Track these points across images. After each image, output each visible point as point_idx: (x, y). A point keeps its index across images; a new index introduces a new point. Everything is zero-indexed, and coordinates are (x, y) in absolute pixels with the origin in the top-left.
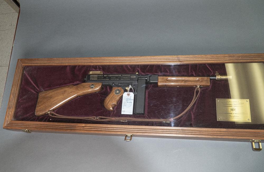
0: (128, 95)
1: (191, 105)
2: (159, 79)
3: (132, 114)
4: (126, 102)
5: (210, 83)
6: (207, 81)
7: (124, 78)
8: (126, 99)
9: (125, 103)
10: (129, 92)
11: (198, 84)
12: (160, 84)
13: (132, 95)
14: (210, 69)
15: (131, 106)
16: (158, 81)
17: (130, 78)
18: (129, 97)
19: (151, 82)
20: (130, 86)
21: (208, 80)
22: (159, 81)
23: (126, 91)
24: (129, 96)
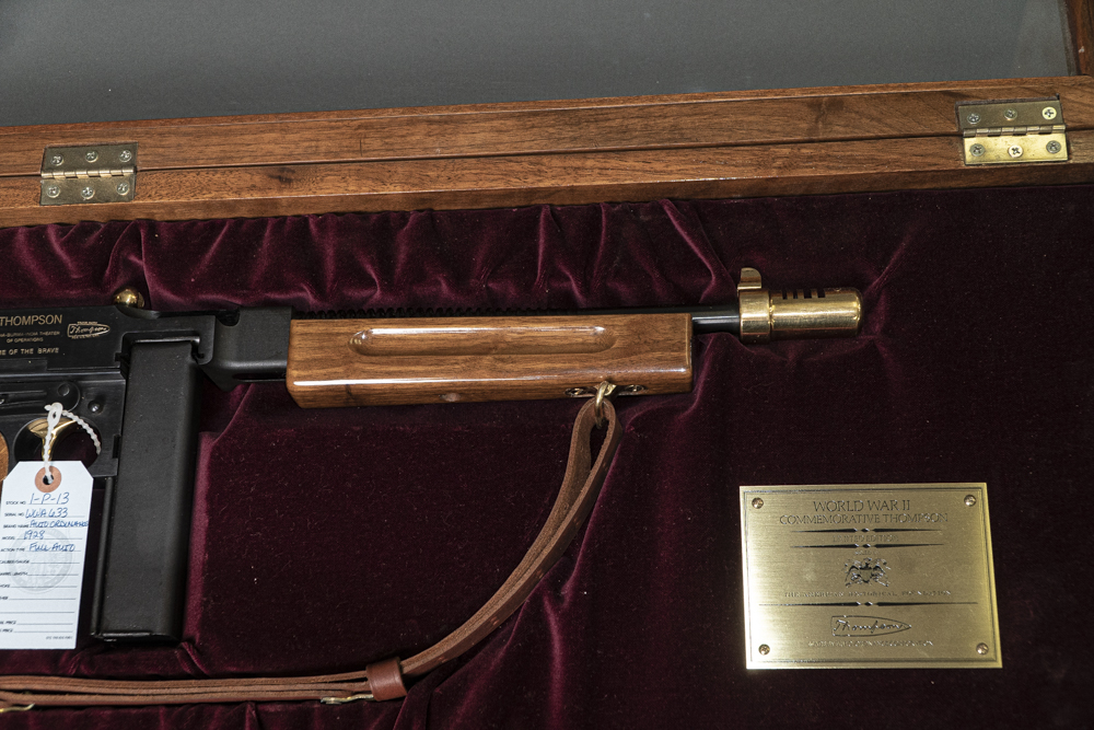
0: (45, 482)
1: (546, 552)
2: (296, 342)
3: (71, 644)
4: (26, 544)
5: (696, 365)
6: (671, 348)
7: (14, 346)
8: (28, 521)
9: (18, 556)
10: (55, 456)
11: (601, 375)
12: (301, 384)
13: (76, 480)
14: (696, 250)
15: (67, 581)
16: (287, 357)
17: (63, 341)
18: (51, 502)
19: (236, 365)
20: (56, 409)
21: (677, 338)
22: (296, 355)
23: (28, 449)
24: (54, 494)
